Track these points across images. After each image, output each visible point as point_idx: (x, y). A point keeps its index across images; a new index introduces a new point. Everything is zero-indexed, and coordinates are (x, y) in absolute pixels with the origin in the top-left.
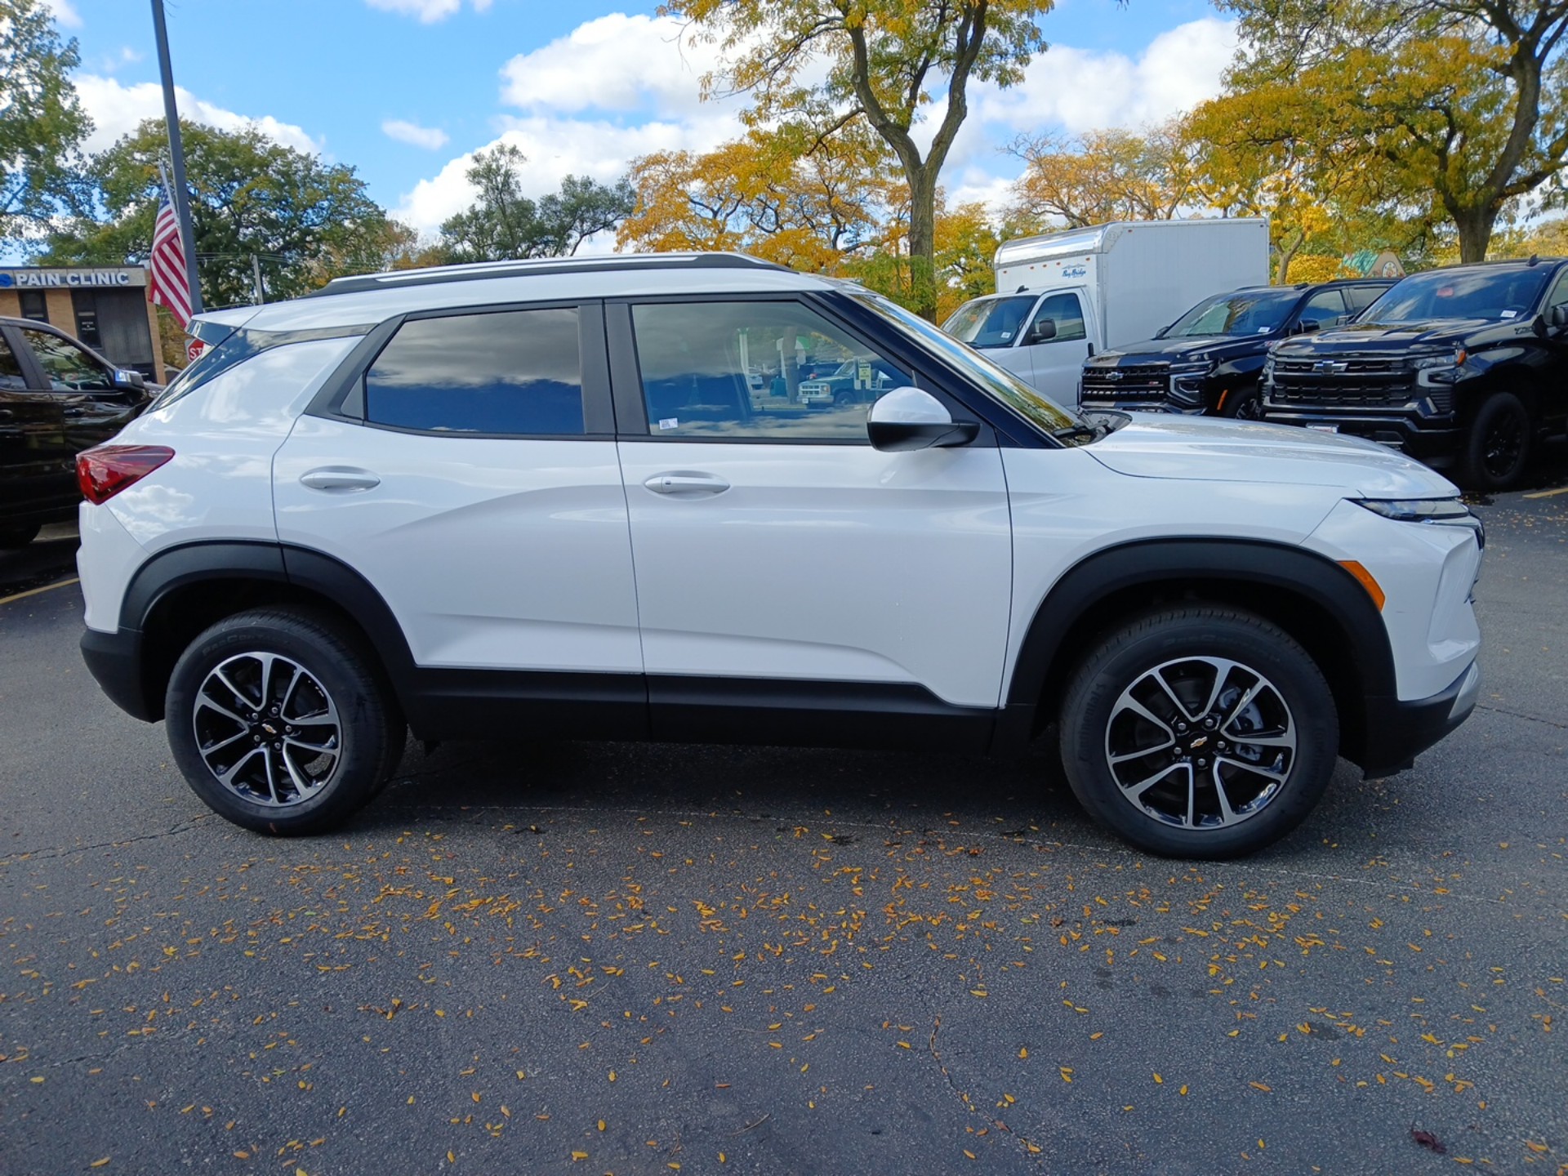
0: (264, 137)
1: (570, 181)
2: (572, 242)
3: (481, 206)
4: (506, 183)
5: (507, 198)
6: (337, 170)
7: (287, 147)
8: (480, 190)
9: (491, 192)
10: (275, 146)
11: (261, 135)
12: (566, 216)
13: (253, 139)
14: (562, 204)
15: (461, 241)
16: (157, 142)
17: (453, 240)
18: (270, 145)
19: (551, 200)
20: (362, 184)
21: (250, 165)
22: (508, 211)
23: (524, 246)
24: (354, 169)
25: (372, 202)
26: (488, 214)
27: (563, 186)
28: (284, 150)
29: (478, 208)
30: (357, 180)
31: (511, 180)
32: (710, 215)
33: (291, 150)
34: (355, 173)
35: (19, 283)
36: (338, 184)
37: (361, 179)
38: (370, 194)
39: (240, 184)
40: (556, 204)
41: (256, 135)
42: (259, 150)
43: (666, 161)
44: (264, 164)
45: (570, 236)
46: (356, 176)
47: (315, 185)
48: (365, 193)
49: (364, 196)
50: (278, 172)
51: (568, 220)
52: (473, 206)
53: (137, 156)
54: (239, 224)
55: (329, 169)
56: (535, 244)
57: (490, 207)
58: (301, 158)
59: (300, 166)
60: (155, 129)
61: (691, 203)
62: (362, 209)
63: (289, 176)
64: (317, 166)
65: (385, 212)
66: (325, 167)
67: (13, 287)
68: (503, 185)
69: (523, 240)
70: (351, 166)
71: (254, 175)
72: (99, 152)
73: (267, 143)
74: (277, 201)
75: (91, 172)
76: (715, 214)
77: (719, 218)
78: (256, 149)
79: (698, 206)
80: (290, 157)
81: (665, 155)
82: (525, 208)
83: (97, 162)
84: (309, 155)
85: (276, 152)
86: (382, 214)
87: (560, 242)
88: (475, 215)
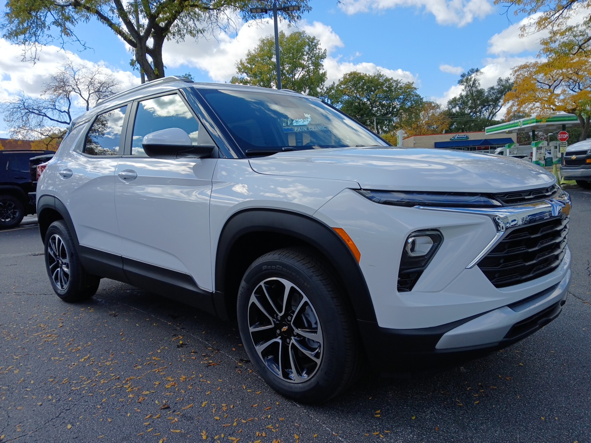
0: (383, 75)
1: (500, 80)
2: (500, 104)
3: (464, 93)
4: (474, 83)
5: (474, 89)
6: (407, 85)
7: (390, 78)
8: (463, 87)
9: (467, 87)
10: (386, 78)
11: (382, 74)
12: (499, 94)
13: (379, 76)
14: (497, 89)
15: (455, 107)
16: (349, 81)
17: (451, 107)
18: (385, 78)
19: (492, 88)
20: (415, 89)
21: (377, 85)
22: (474, 95)
23: (480, 107)
24: (413, 83)
25: (419, 95)
26: (467, 96)
27: (498, 82)
28: (390, 79)
29: (463, 94)
30: (414, 87)
31: (476, 82)
32: (547, 87)
33: (392, 79)
34: (413, 85)
35: (295, 131)
36: (407, 89)
37: (415, 87)
38: (418, 92)
39: (374, 93)
40: (494, 89)
41: (380, 75)
42: (381, 80)
43: (528, 66)
44: (383, 84)
45: (499, 102)
46: (414, 86)
47: (399, 90)
48: (416, 92)
49: (416, 93)
50: (386, 87)
51: (499, 95)
52: (461, 94)
53: (342, 86)
54: (372, 107)
55: (404, 85)
56: (484, 106)
57: (468, 93)
58: (395, 81)
59: (394, 84)
60: (348, 77)
61: (538, 83)
62: (415, 98)
63: (390, 88)
64: (400, 83)
65: (423, 98)
66: (403, 84)
67: (294, 132)
68: (473, 84)
69: (479, 105)
70: (412, 82)
71: (378, 89)
72: (328, 86)
73: (384, 77)
74: (385, 97)
75: (325, 93)
76: (550, 86)
77: (552, 88)
78: (380, 80)
79: (542, 84)
80: (391, 81)
81: (528, 64)
82: (481, 92)
83: (327, 89)
84: (398, 80)
85: (387, 80)
86: (422, 99)
87: (495, 105)
88: (461, 97)
